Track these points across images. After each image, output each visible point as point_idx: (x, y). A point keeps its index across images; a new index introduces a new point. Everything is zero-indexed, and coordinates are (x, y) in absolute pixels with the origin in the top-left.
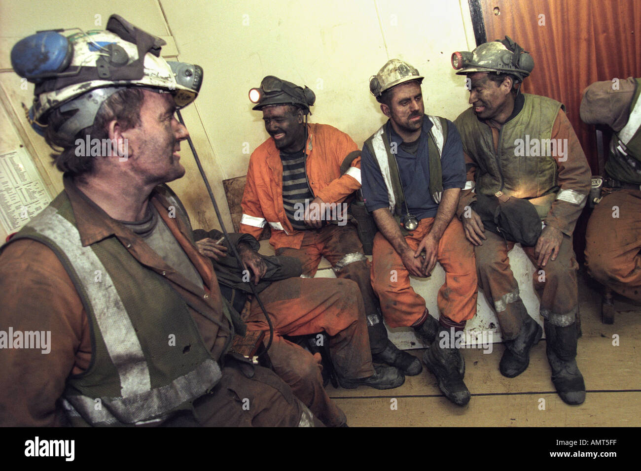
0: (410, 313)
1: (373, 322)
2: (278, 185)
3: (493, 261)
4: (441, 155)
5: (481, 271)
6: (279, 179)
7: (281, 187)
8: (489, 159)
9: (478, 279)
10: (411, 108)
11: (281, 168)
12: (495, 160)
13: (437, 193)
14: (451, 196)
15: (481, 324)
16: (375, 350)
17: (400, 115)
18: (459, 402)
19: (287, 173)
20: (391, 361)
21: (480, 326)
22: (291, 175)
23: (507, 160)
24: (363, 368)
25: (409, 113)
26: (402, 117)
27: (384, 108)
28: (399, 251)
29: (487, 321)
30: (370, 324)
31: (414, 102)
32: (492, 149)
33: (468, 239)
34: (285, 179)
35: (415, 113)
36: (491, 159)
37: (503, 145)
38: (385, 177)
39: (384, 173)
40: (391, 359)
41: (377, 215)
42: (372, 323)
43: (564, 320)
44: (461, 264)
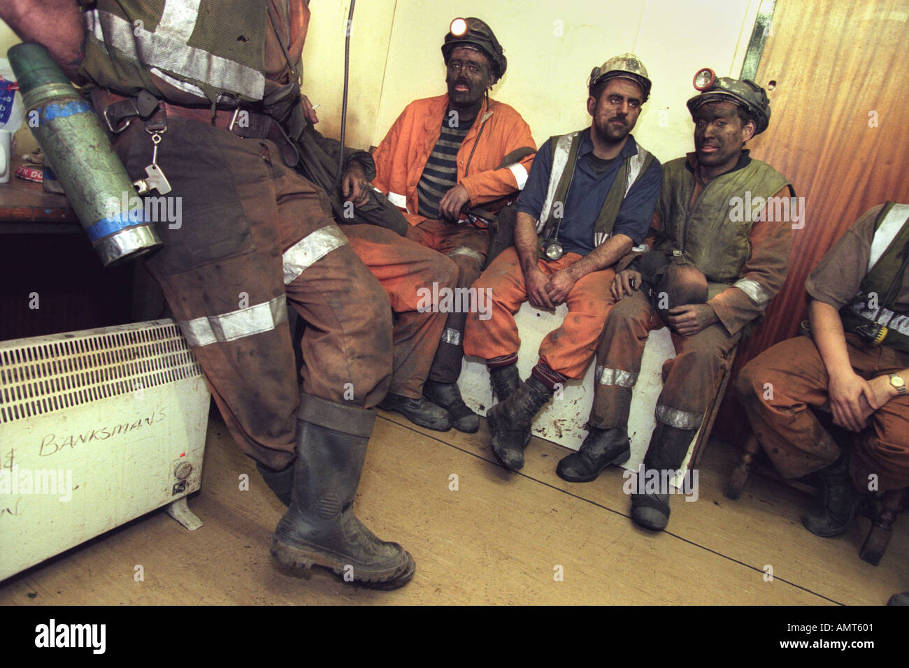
0: (497, 342)
1: (451, 339)
2: (425, 153)
3: (631, 315)
4: (627, 191)
5: (611, 321)
6: (429, 147)
7: (428, 155)
8: (678, 214)
9: (603, 330)
10: (618, 109)
11: (438, 135)
12: (684, 217)
13: (601, 234)
14: (617, 241)
15: (575, 418)
16: (435, 376)
17: (602, 112)
18: (507, 461)
19: (442, 143)
20: (446, 403)
21: (572, 420)
22: (445, 147)
23: (700, 219)
24: (410, 381)
25: (613, 114)
26: (603, 115)
27: (591, 102)
28: (525, 268)
29: (583, 417)
30: (447, 340)
31: (626, 104)
32: (686, 203)
33: (611, 291)
34: (437, 148)
35: (621, 117)
36: (681, 215)
37: (702, 199)
38: (552, 181)
39: (553, 177)
40: (448, 400)
41: (519, 219)
42: (449, 339)
43: (678, 418)
44: (591, 304)
